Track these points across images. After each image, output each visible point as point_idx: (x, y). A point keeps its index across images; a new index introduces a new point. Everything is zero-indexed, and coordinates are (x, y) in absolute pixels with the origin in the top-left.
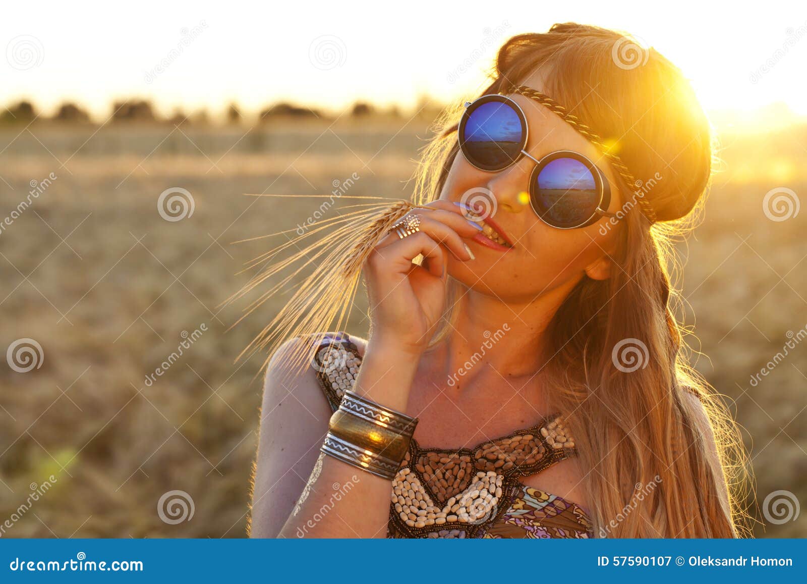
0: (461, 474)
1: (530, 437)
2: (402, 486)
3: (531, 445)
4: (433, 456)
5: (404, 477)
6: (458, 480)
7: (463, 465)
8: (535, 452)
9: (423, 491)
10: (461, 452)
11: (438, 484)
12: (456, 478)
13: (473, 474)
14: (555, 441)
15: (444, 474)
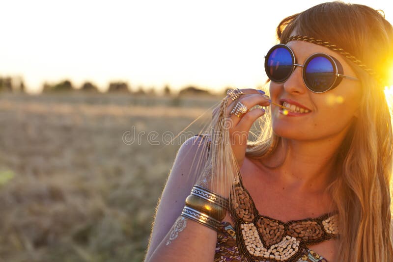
0: (278, 234)
1: (316, 223)
2: (249, 232)
3: (316, 228)
4: (266, 221)
5: (251, 228)
6: (276, 237)
7: (280, 230)
8: (317, 232)
9: (259, 238)
10: (280, 223)
11: (266, 235)
12: (275, 235)
13: (284, 236)
14: (328, 229)
15: (270, 231)
